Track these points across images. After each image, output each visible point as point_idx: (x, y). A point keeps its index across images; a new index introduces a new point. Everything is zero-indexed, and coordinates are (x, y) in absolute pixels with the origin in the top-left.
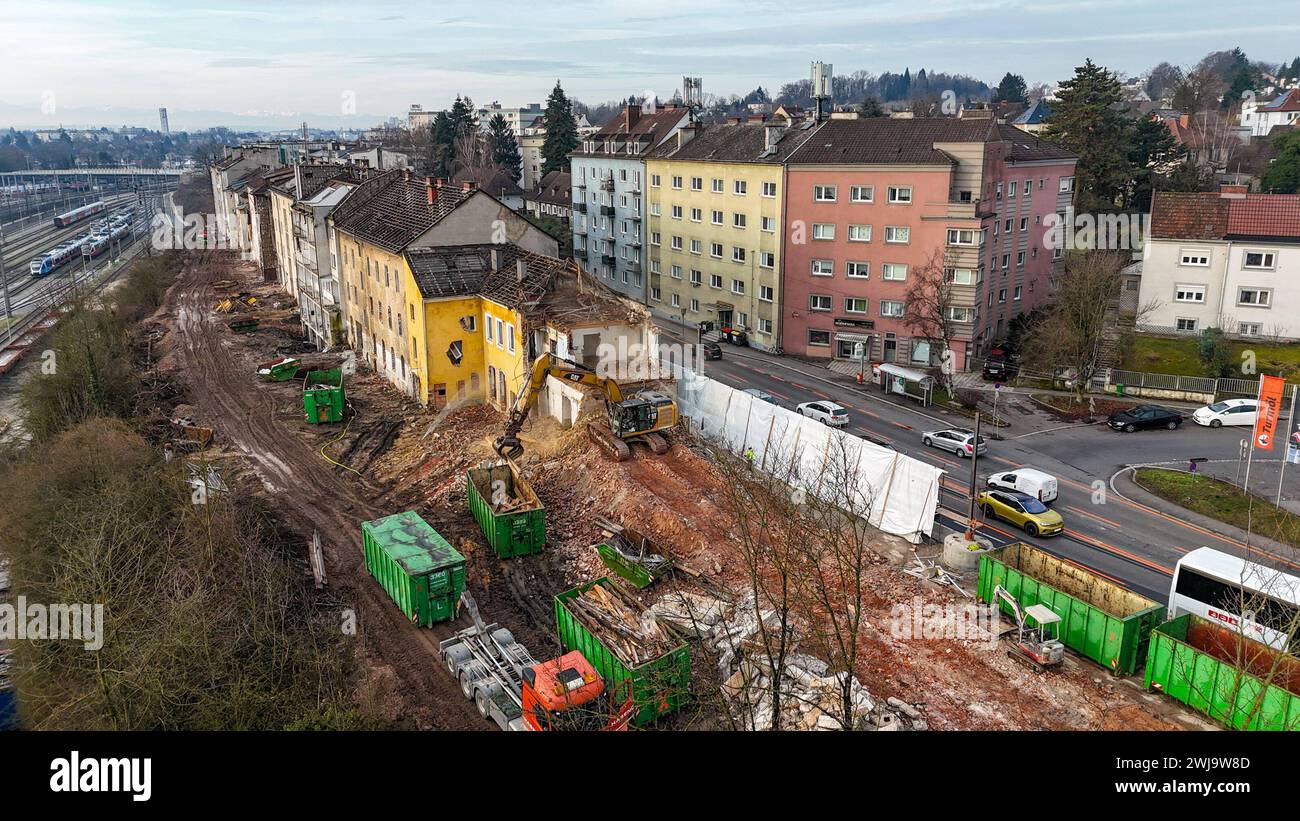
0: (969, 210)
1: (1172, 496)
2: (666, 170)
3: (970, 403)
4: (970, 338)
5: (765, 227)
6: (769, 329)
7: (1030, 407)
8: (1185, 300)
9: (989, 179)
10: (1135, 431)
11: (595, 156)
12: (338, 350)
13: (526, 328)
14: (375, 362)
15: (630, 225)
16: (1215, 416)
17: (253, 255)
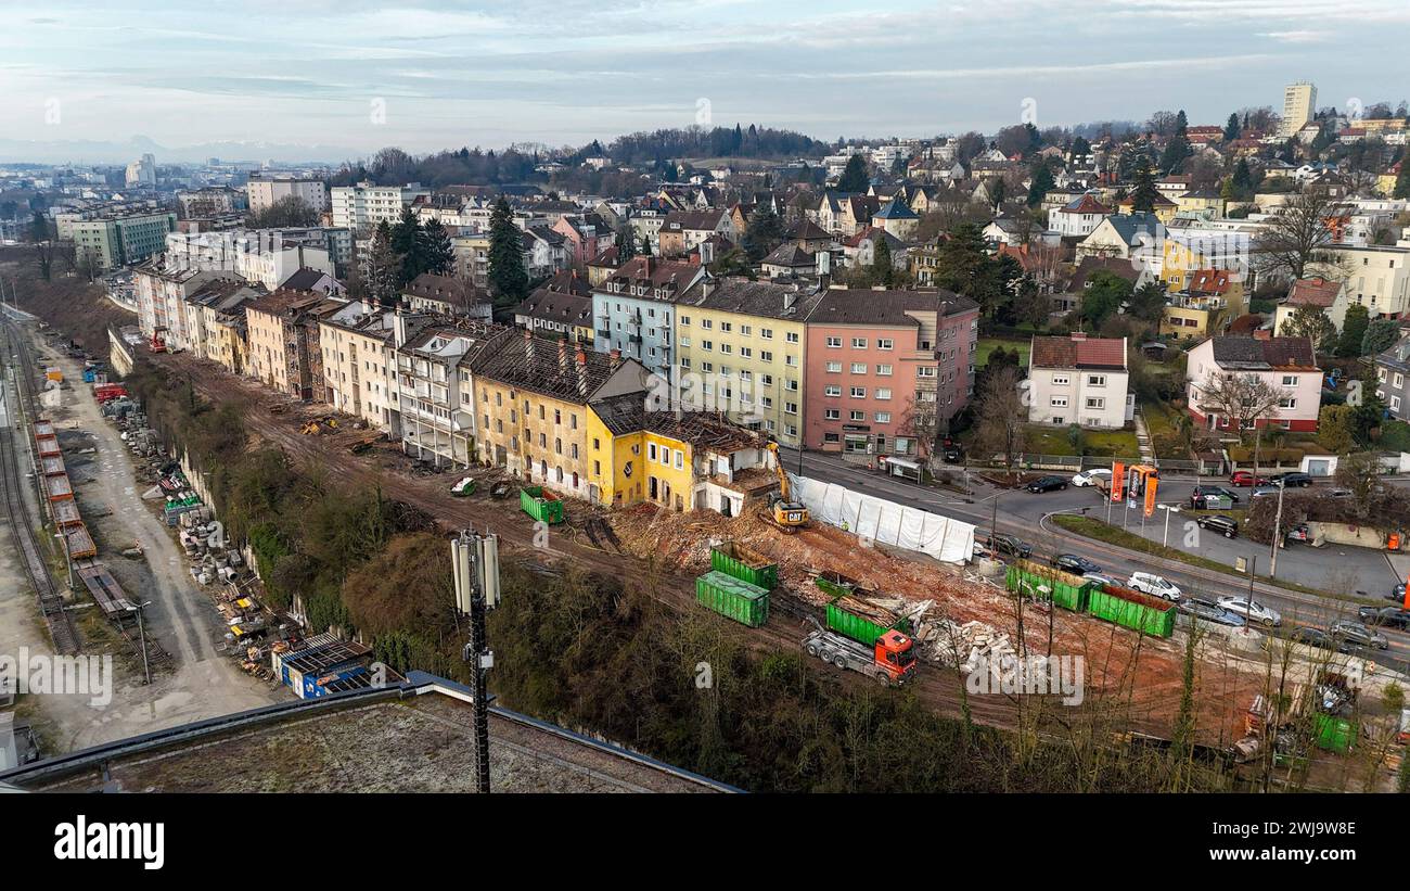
0: (930, 355)
1: (1073, 529)
2: (697, 316)
3: (946, 480)
5: (789, 362)
6: (794, 432)
7: (980, 480)
8: (1056, 405)
9: (939, 332)
10: (1046, 492)
11: (619, 295)
12: (475, 467)
13: (695, 454)
14: (529, 476)
15: (658, 351)
16: (1085, 480)
17: (249, 370)
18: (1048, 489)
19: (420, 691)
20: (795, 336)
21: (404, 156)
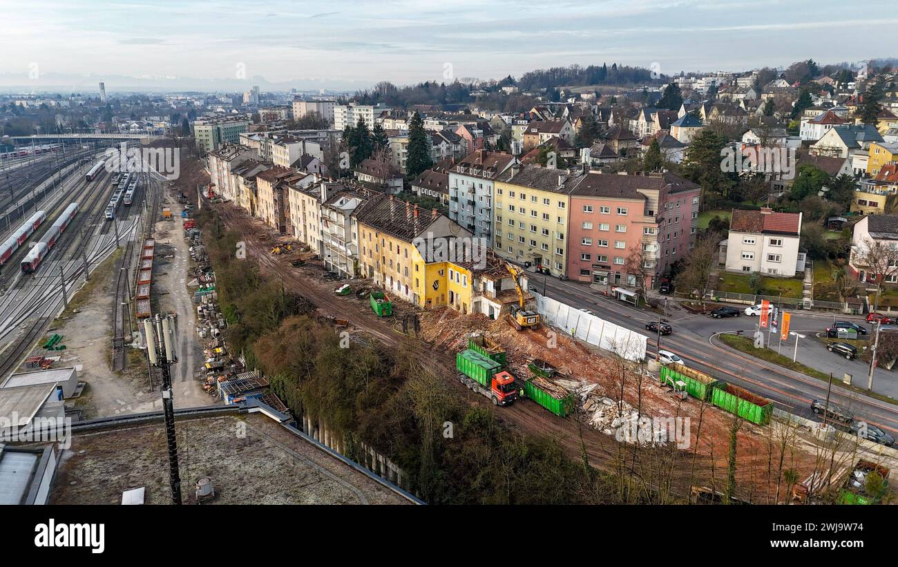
0: (653, 220)
1: (731, 345)
2: (506, 188)
3: (654, 306)
4: (653, 275)
5: (559, 221)
6: (561, 267)
7: (679, 307)
8: (745, 258)
9: (661, 204)
10: (722, 317)
11: (463, 174)
12: (358, 278)
13: (473, 277)
14: (384, 285)
15: (484, 211)
16: (753, 311)
17: (258, 213)
18: (723, 316)
19: (251, 411)
20: (563, 204)
21: (392, 87)
